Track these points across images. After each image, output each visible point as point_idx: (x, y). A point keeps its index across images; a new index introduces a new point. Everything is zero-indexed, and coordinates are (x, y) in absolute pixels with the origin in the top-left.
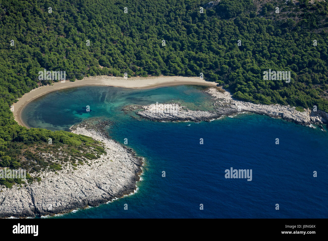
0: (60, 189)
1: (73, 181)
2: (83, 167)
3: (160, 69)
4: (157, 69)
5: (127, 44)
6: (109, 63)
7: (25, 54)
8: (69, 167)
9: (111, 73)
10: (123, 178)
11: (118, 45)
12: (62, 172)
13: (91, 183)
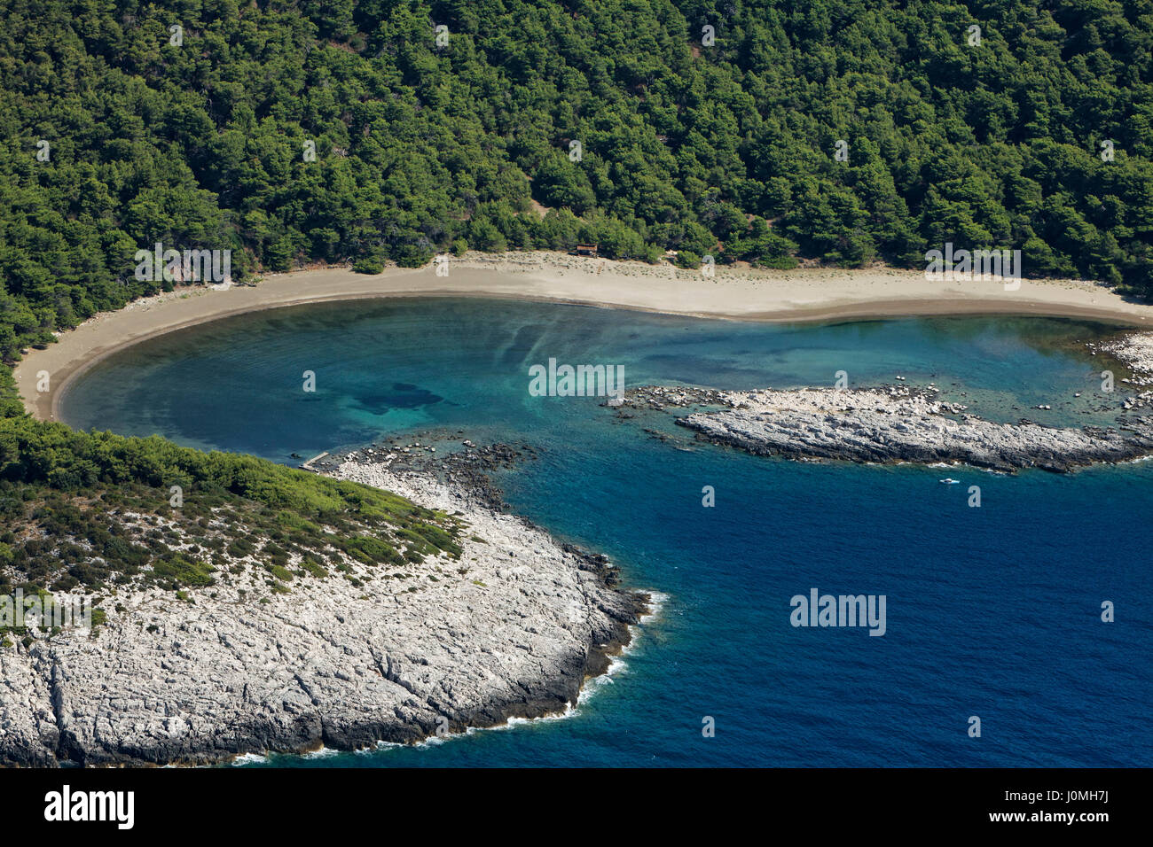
0: (190, 663)
1: (263, 635)
2: (324, 586)
3: (872, 230)
4: (850, 225)
5: (706, 99)
6: (587, 192)
7: (119, 118)
8: (249, 578)
9: (587, 240)
10: (518, 651)
11: (655, 100)
12: (213, 596)
13: (352, 653)
